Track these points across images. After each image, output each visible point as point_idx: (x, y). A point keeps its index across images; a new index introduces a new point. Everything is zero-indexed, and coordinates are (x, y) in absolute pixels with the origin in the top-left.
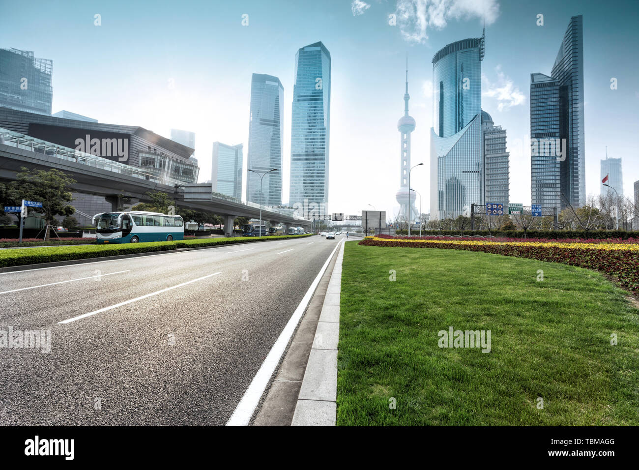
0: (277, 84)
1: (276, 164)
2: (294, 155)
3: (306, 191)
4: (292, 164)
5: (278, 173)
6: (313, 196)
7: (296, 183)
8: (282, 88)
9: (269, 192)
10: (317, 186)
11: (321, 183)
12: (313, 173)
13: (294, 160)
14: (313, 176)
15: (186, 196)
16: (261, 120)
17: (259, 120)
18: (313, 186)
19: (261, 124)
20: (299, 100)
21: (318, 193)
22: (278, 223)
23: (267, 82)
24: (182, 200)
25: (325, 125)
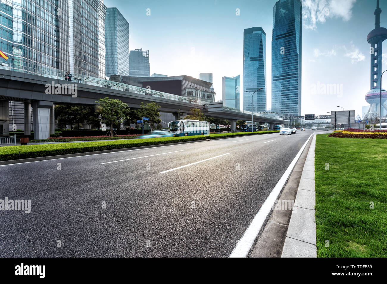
0: (260, 32)
1: (262, 85)
2: (274, 77)
3: (284, 101)
4: (272, 83)
5: (263, 91)
6: (289, 104)
7: (276, 96)
8: (265, 34)
9: (258, 104)
10: (292, 97)
11: (295, 94)
12: (289, 88)
13: (274, 80)
14: (289, 90)
15: (209, 110)
16: (251, 58)
17: (249, 59)
18: (289, 97)
19: (251, 60)
20: (276, 39)
21: (293, 101)
22: (264, 123)
23: (254, 32)
24: (207, 112)
25: (298, 52)
